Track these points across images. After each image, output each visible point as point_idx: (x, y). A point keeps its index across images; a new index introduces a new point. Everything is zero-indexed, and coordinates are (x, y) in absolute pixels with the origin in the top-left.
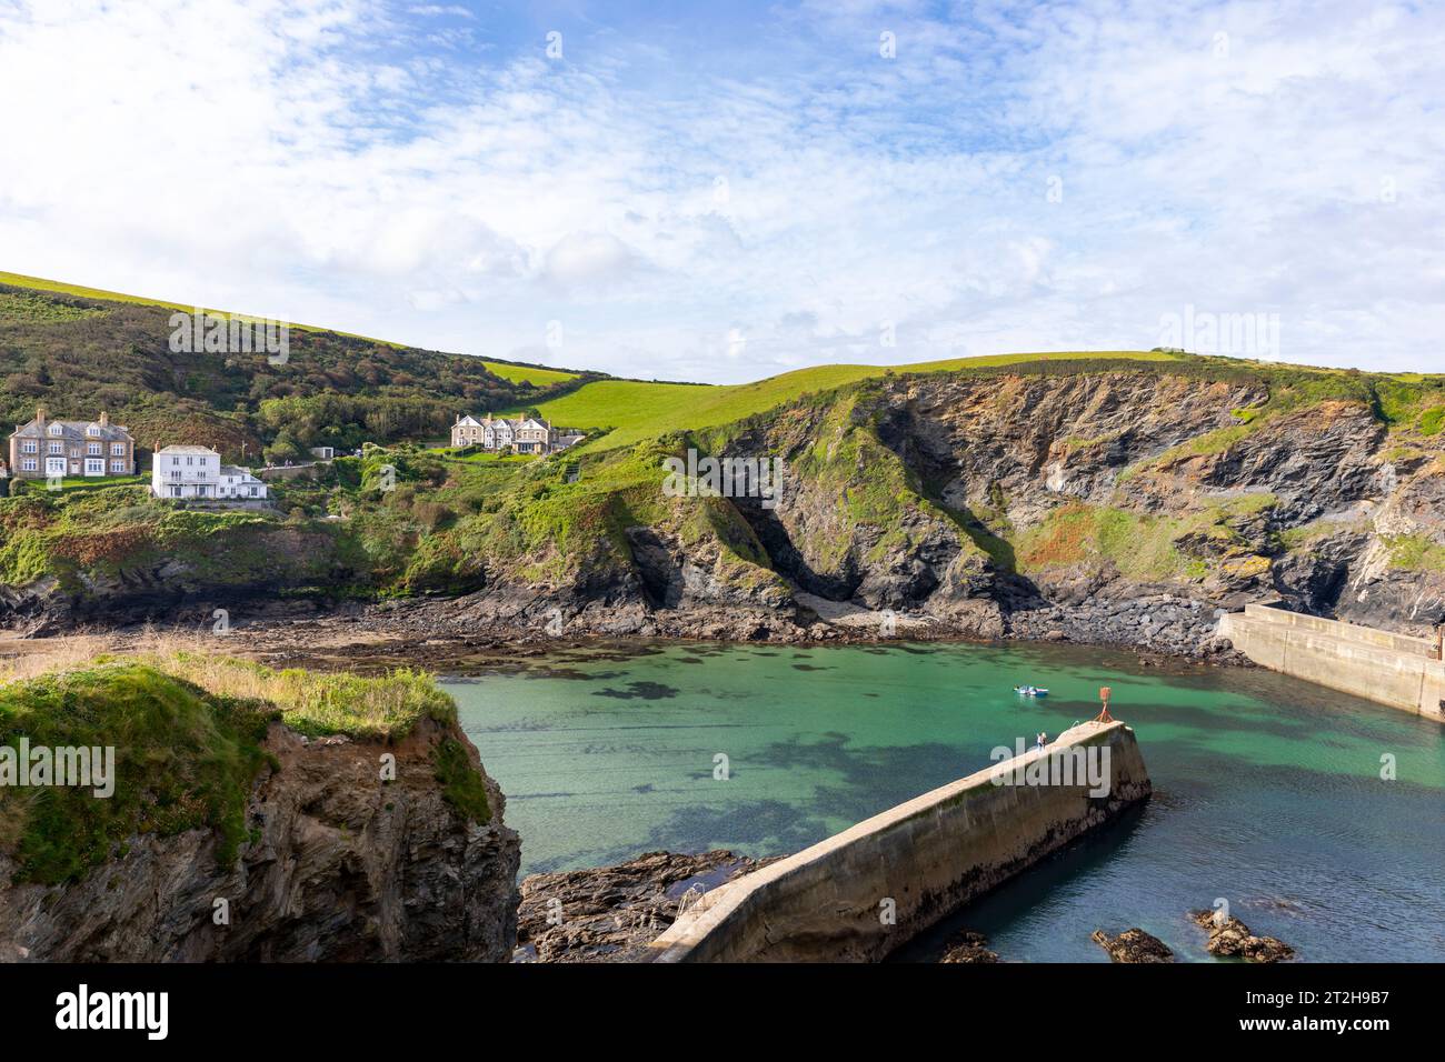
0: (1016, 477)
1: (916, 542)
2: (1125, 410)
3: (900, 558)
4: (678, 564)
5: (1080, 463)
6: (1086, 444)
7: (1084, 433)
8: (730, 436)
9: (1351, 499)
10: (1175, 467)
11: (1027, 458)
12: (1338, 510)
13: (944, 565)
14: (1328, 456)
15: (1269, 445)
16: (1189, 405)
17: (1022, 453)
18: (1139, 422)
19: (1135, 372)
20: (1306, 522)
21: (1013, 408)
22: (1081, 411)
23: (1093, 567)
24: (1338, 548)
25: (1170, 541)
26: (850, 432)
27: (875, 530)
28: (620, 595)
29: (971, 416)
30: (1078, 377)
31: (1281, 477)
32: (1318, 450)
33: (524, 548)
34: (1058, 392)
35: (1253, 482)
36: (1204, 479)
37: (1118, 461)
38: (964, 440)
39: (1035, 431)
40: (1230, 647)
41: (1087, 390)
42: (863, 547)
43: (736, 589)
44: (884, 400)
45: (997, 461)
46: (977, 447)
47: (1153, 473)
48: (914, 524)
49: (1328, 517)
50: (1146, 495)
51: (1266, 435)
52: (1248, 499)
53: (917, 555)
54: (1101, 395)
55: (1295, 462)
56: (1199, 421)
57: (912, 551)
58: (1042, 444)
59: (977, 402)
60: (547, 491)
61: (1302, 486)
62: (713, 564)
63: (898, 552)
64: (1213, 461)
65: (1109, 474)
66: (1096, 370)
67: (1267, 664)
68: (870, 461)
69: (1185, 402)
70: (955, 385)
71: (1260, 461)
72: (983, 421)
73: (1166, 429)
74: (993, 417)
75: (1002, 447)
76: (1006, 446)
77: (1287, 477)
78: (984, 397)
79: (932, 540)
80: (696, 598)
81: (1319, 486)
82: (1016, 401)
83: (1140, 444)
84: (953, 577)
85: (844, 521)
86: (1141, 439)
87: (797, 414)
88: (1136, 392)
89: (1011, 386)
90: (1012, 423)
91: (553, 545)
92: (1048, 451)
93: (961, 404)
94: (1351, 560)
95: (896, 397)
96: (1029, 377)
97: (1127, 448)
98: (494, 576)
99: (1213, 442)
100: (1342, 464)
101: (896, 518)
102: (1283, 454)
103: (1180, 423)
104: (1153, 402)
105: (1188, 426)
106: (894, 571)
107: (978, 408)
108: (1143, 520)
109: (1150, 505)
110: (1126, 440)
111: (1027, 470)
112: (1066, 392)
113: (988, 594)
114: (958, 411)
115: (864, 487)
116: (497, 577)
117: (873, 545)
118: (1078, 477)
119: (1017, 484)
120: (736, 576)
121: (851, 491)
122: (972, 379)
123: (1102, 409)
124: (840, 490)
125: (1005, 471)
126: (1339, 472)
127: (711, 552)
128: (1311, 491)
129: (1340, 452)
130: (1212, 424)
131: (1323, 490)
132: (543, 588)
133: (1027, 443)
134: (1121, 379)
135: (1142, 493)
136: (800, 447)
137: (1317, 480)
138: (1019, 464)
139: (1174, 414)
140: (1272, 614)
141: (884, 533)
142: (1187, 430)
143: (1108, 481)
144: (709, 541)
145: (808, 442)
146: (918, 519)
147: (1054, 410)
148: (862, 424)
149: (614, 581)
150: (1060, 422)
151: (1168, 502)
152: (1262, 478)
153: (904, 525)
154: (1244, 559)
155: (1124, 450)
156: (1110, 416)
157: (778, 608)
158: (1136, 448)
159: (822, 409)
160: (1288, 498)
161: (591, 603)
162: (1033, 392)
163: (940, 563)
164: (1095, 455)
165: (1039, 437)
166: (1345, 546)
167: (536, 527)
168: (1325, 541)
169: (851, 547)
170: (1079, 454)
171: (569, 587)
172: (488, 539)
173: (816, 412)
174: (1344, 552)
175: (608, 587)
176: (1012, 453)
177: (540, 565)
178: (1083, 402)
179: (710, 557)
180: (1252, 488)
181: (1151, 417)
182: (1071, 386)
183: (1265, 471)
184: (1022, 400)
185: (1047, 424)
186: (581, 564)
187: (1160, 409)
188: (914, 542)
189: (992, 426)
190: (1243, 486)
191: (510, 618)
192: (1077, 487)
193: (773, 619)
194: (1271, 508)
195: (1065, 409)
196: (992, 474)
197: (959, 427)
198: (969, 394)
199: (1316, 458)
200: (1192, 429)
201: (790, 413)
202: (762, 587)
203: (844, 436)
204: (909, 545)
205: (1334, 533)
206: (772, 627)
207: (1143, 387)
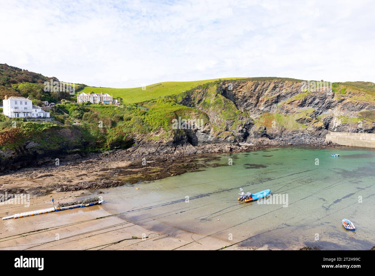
0: (251, 107)
1: (244, 123)
2: (278, 89)
4: (195, 133)
5: (268, 103)
6: (270, 98)
7: (268, 96)
8: (182, 97)
9: (328, 109)
10: (290, 103)
11: (254, 102)
12: (325, 111)
14: (323, 99)
15: (312, 97)
16: (292, 88)
17: (252, 101)
18: (281, 92)
19: (280, 80)
20: (320, 114)
21: (251, 89)
22: (267, 90)
23: (279, 128)
24: (328, 120)
25: (294, 120)
26: (216, 95)
27: (232, 121)
28: (184, 143)
29: (239, 92)
30: (266, 81)
31: (314, 104)
32: (321, 98)
34: (261, 85)
35: (308, 106)
36: (299, 105)
37: (276, 102)
38: (238, 98)
39: (257, 95)
41: (268, 85)
42: (229, 126)
43: (220, 138)
44: (221, 87)
45: (245, 103)
46: (241, 100)
47: (285, 105)
49: (324, 113)
50: (285, 110)
51: (311, 95)
52: (310, 110)
53: (244, 127)
54: (272, 85)
55: (317, 101)
56: (295, 92)
58: (258, 98)
59: (241, 88)
61: (318, 106)
62: (210, 131)
63: (240, 127)
64: (301, 101)
65: (275, 105)
66: (270, 80)
67: (345, 145)
68: (226, 103)
69: (292, 87)
70: (236, 83)
71: (310, 101)
72: (243, 93)
73: (288, 94)
74: (246, 92)
75: (247, 99)
76: (248, 99)
77: (315, 104)
78: (243, 86)
79: (247, 123)
80: (204, 142)
81: (321, 106)
82: (252, 87)
83: (281, 98)
84: (254, 132)
86: (281, 97)
87: (199, 91)
88: (280, 85)
89: (250, 84)
90: (251, 93)
91: (162, 128)
92: (259, 100)
93: (237, 89)
94: (330, 122)
95: (223, 86)
96: (254, 81)
97: (278, 99)
98: (140, 140)
99: (300, 97)
100: (326, 101)
101: (237, 117)
102: (314, 99)
103: (291, 92)
104: (284, 88)
105: (293, 93)
107: (241, 90)
108: (285, 116)
109: (286, 112)
110: (278, 97)
111: (254, 105)
112: (263, 85)
113: (265, 136)
114: (237, 90)
115: (226, 110)
117: (231, 125)
118: (268, 106)
119: (251, 109)
120: (219, 134)
121: (223, 111)
122: (240, 82)
123: (273, 89)
124: (219, 111)
125: (247, 106)
126: (325, 103)
127: (209, 128)
128: (320, 107)
129: (326, 98)
130: (297, 92)
131: (323, 107)
132: (160, 142)
133: (254, 98)
134: (277, 82)
135: (284, 109)
136: (201, 100)
137: (321, 105)
138: (252, 104)
139: (289, 90)
141: (234, 122)
142: (292, 94)
143: (275, 107)
144: (208, 125)
146: (243, 118)
147: (261, 90)
148: (219, 93)
149: (182, 138)
150: (262, 93)
151: (291, 111)
152: (310, 105)
153: (239, 119)
154: (317, 123)
156: (274, 91)
157: (233, 142)
158: (280, 99)
159: (205, 89)
160: (316, 109)
161: (178, 146)
162: (256, 85)
163: (249, 129)
164: (272, 101)
165: (257, 97)
166: (329, 119)
168: (325, 118)
169: (226, 126)
170: (268, 100)
171: (171, 141)
172: (133, 129)
173: (204, 90)
174: (329, 121)
175: (181, 140)
176: (250, 101)
177: (158, 136)
178: (267, 88)
180: (308, 107)
181: (284, 91)
182: (264, 84)
183: (311, 103)
184: (253, 87)
185: (259, 93)
186: (174, 134)
187: (286, 89)
189: (246, 94)
190: (306, 107)
191: (154, 153)
192: (267, 109)
193: (233, 145)
194: (314, 112)
195: (263, 90)
196: (244, 107)
197: (237, 94)
198: (239, 86)
199: (321, 100)
200: (294, 94)
201: (196, 90)
203: (215, 97)
204: (242, 125)
205: (327, 116)
206: (233, 148)
207: (282, 84)
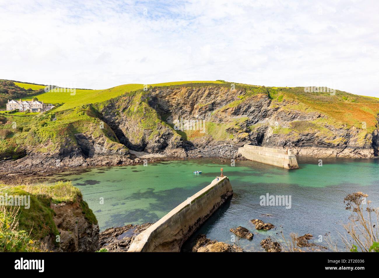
0: (186, 115)
1: (161, 133)
2: (213, 96)
3: (157, 138)
4: (92, 144)
5: (202, 111)
6: (203, 105)
7: (203, 103)
8: (105, 105)
9: (264, 117)
10: (225, 111)
11: (188, 110)
12: (262, 120)
13: (169, 140)
14: (259, 107)
15: (246, 105)
16: (228, 95)
17: (187, 108)
18: (216, 99)
19: (215, 86)
20: (255, 123)
21: (184, 96)
22: (202, 97)
23: (207, 137)
24: (262, 130)
25: (225, 130)
26: (141, 103)
27: (150, 131)
28: (74, 155)
29: (173, 98)
30: (201, 88)
31: (249, 113)
32: (257, 106)
33: (40, 142)
34: (196, 92)
35: (243, 114)
36: (232, 114)
37: (211, 110)
38: (172, 105)
39: (190, 102)
40: (241, 156)
41: (203, 91)
42: (147, 136)
43: (112, 150)
44: (149, 94)
45: (181, 111)
46: (175, 107)
47: (220, 113)
48: (160, 129)
49: (259, 122)
50: (219, 118)
51: (246, 102)
52: (242, 118)
53: (162, 137)
54: (207, 92)
55: (252, 109)
56: (230, 99)
57: (160, 136)
58: (192, 105)
59: (175, 95)
60: (46, 124)
61: (254, 115)
62: (104, 143)
63: (156, 137)
64: (234, 109)
65: (209, 113)
66: (205, 86)
67: (250, 159)
68: (147, 112)
69: (227, 94)
70: (169, 90)
71: (244, 109)
72: (177, 100)
73: (223, 101)
74: (179, 99)
75: (182, 107)
76: (183, 106)
77: (250, 113)
78: (177, 93)
79: (166, 133)
80: (99, 154)
81: (257, 115)
82: (185, 94)
83: (217, 105)
84: (172, 143)
85: (141, 129)
86: (217, 104)
87: (125, 98)
88: (215, 92)
89: (184, 90)
90: (184, 100)
91: (51, 140)
92: (194, 108)
93: (171, 95)
94: (265, 132)
95: (153, 93)
96: (188, 88)
97: (213, 106)
98: (30, 152)
99: (234, 104)
100: (262, 109)
101: (156, 127)
102: (249, 107)
103: (226, 100)
104: (219, 94)
105: (228, 100)
106: (156, 142)
107: (175, 96)
108: (218, 125)
109: (219, 121)
110: (213, 104)
111: (189, 113)
112: (198, 92)
113: (181, 147)
114: (170, 97)
115: (146, 119)
116: (31, 152)
117: (149, 135)
118: (202, 114)
119: (186, 117)
120: (111, 146)
121: (142, 120)
122: (174, 88)
123: (207, 96)
124: (139, 120)
125: (183, 113)
126: (262, 111)
127: (103, 140)
128: (256, 116)
129: (262, 106)
130: (233, 100)
131: (258, 116)
132: (48, 154)
133: (188, 105)
134: (211, 88)
135: (217, 118)
136: (126, 108)
137: (257, 113)
138: (186, 111)
139: (224, 98)
140: (250, 147)
141: (152, 131)
142: (228, 101)
143: (209, 115)
144: (102, 137)
145: (128, 106)
146: (161, 127)
147: (195, 96)
148: (144, 101)
149: (72, 150)
150: (197, 100)
151: (224, 120)
152: (245, 113)
153: (158, 129)
154: (242, 133)
155: (213, 107)
156: (209, 98)
157: (125, 155)
158: (215, 106)
159: (132, 97)
160: (251, 118)
161: (65, 158)
162: (189, 92)
163: (168, 139)
164: (206, 108)
165: (191, 104)
166: (263, 129)
167: (44, 135)
168: (259, 128)
169: (143, 136)
170: (202, 108)
171: (57, 153)
172: (26, 140)
173: (130, 98)
174: (263, 131)
175: (70, 152)
176: (185, 108)
177: (46, 147)
178: (202, 94)
179: (103, 141)
180: (243, 116)
181: (219, 98)
182: (199, 90)
183: (246, 111)
184: (187, 94)
185: (193, 100)
186: (61, 146)
187: (221, 96)
188: (161, 134)
189: (179, 101)
190: (241, 115)
191: (37, 165)
192: (202, 117)
193: (123, 158)
194: (247, 121)
195: (198, 96)
196: (180, 114)
197: (170, 101)
198: (173, 92)
199: (256, 108)
200: (229, 101)
201: (122, 98)
202: (120, 149)
203: (139, 105)
204: (159, 135)
205: (261, 126)
206: (123, 160)
207: (217, 90)
